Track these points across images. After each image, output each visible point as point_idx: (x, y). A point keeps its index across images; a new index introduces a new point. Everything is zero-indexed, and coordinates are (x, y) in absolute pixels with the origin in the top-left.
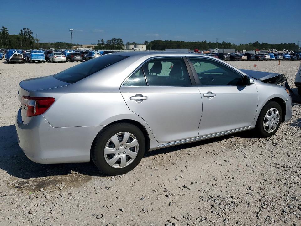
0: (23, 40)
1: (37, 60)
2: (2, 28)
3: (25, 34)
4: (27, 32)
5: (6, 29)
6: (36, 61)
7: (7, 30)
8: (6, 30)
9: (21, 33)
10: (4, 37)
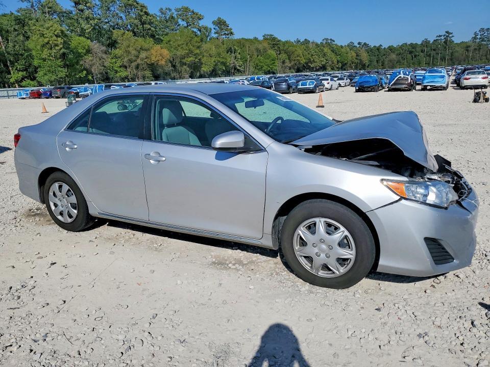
0: (475, 49)
1: (431, 86)
2: (444, 33)
3: (480, 38)
4: (485, 35)
5: (452, 33)
6: (429, 88)
7: (453, 36)
8: (450, 36)
9: (475, 38)
10: (445, 48)
